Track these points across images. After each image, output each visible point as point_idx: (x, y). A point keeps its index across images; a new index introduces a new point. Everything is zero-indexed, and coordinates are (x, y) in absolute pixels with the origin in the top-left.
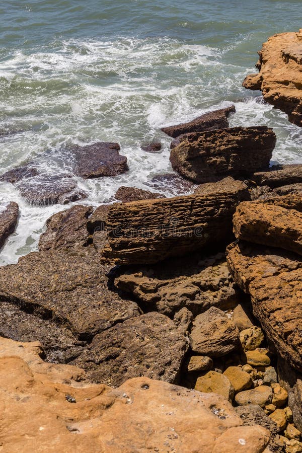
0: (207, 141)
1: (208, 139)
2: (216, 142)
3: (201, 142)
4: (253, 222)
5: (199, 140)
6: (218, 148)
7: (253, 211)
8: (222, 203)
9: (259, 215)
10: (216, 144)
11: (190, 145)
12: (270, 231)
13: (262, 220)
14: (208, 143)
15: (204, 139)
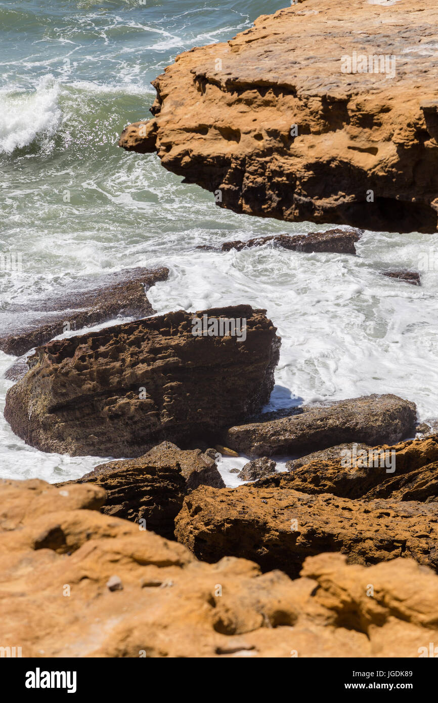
0: (98, 355)
1: (102, 349)
2: (122, 355)
3: (82, 358)
4: (223, 525)
5: (78, 354)
6: (128, 372)
7: (222, 501)
8: (145, 493)
9: (239, 508)
10: (123, 360)
11: (56, 370)
12: (270, 544)
13: (246, 517)
14: (101, 360)
15: (90, 352)
